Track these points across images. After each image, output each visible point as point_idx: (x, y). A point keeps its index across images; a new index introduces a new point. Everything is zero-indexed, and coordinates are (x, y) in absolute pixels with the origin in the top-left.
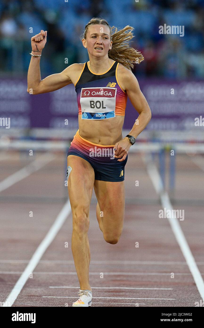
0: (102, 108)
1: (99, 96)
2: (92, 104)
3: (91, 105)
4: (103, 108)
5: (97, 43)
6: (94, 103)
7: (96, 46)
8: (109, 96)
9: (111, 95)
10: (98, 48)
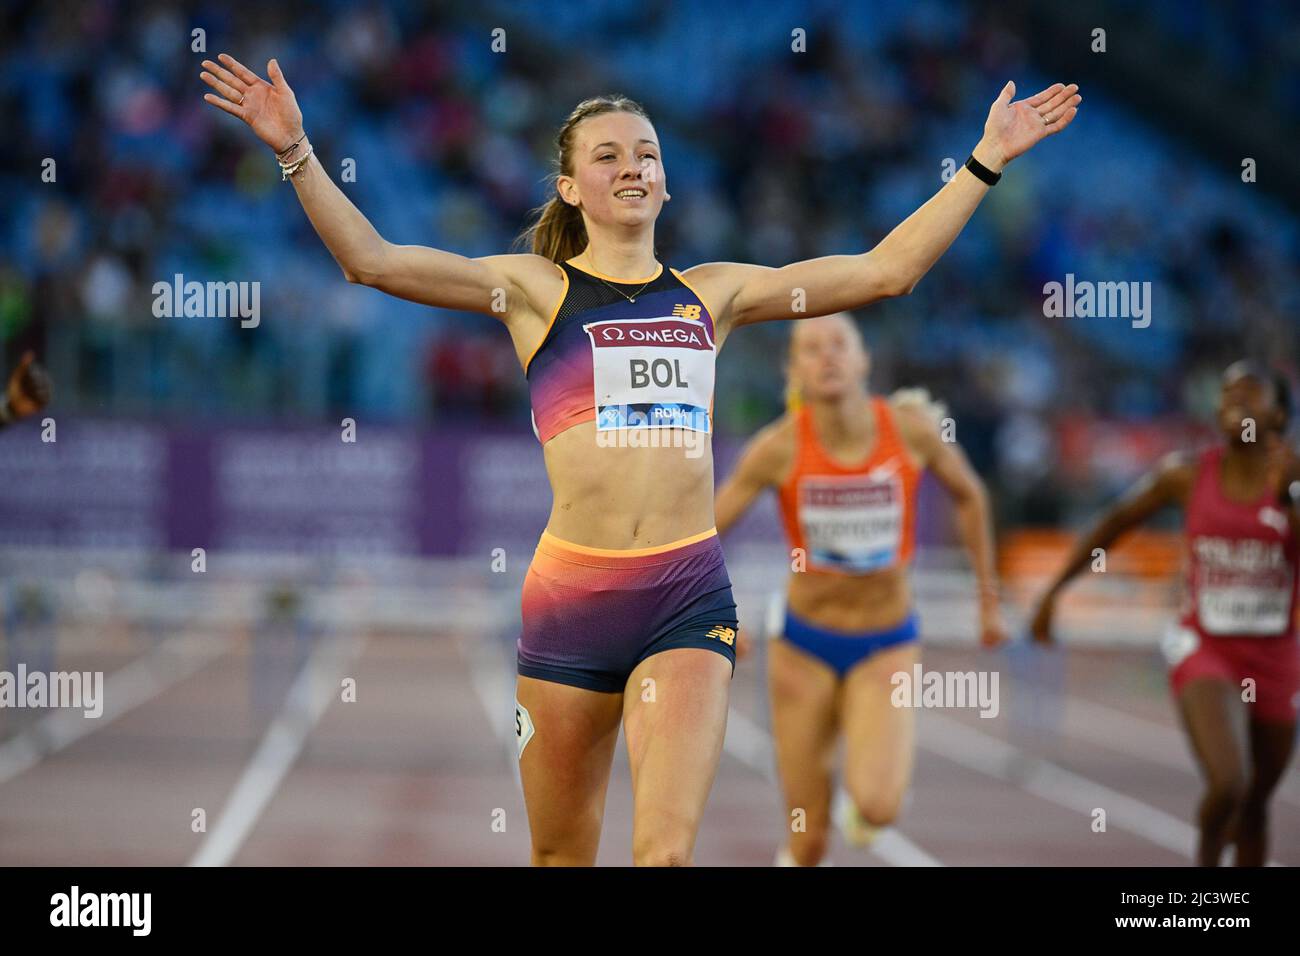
0: (678, 386)
1: (657, 343)
2: (639, 374)
3: (634, 374)
4: (681, 384)
5: (622, 174)
6: (646, 369)
7: (619, 185)
8: (694, 346)
9: (697, 340)
10: (630, 193)
